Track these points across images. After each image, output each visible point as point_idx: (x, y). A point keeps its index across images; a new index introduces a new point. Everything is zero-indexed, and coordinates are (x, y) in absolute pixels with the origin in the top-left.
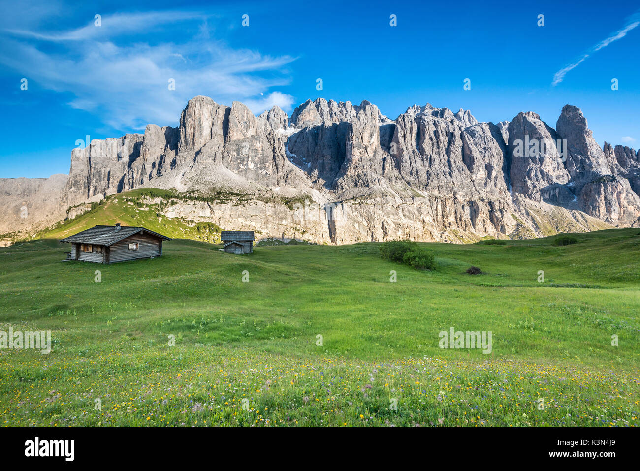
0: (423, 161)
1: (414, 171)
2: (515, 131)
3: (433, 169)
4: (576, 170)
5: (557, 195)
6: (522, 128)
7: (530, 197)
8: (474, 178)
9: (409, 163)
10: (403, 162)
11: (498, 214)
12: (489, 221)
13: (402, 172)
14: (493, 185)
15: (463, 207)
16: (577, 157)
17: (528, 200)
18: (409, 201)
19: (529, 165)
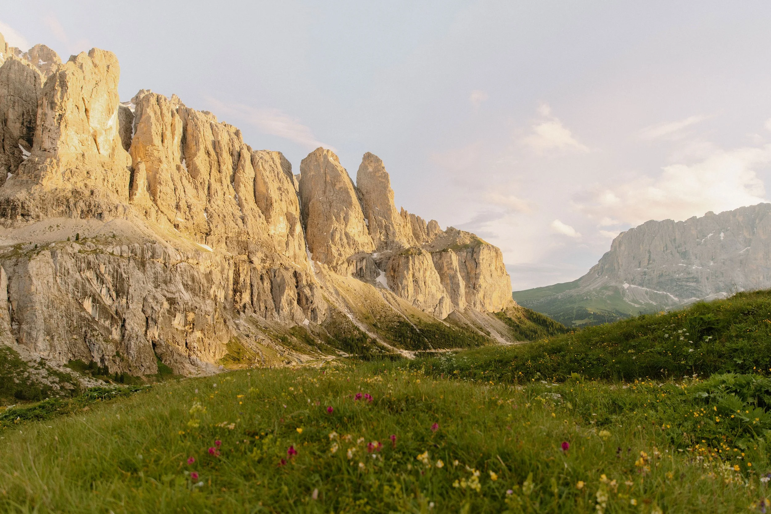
0: (196, 188)
1: (183, 204)
2: (312, 173)
3: (215, 207)
4: (380, 238)
5: (364, 268)
6: (322, 171)
7: (335, 269)
8: (272, 233)
9: (173, 187)
10: (160, 183)
11: (307, 291)
12: (295, 302)
13: (159, 202)
14: (297, 247)
15: (262, 278)
16: (381, 221)
17: (332, 273)
18: (192, 258)
19: (332, 223)
